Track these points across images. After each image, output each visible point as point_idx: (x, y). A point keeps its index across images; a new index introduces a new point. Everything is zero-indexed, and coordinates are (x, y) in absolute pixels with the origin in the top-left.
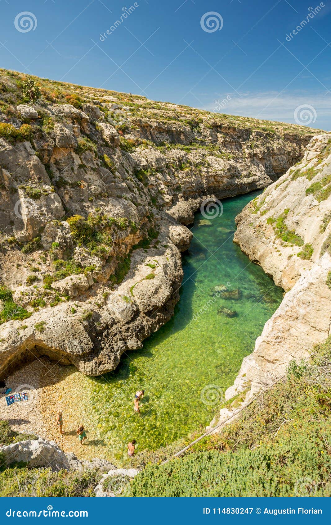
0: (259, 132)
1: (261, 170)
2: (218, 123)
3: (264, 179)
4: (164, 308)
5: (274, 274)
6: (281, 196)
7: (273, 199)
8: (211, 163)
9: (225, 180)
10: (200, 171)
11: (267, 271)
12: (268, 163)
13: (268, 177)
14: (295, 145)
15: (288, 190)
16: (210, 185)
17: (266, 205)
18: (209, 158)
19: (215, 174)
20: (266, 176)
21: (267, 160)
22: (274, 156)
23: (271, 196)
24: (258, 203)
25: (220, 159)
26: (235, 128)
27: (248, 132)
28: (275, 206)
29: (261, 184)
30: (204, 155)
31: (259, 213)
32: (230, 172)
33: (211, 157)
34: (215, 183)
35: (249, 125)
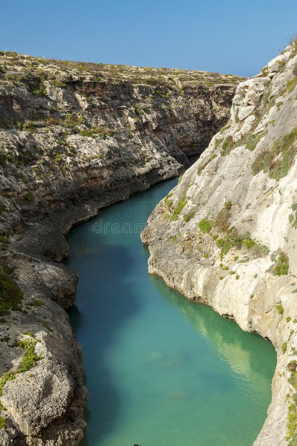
0: (144, 87)
1: (160, 149)
2: (73, 76)
3: (169, 164)
4: (67, 418)
5: (234, 312)
6: (212, 184)
7: (199, 190)
8: (75, 146)
9: (105, 173)
10: (61, 162)
11: (222, 311)
12: (168, 137)
13: (174, 159)
14: (202, 101)
15: (222, 171)
16: (83, 185)
17: (190, 202)
18: (71, 139)
19: (87, 164)
20: (170, 157)
21: (165, 131)
22: (175, 125)
23: (195, 186)
24: (174, 202)
25: (90, 139)
26: (104, 83)
27: (125, 88)
28: (207, 202)
29: (165, 173)
30: (60, 134)
31: (181, 217)
32: (110, 158)
33: (73, 137)
34: (90, 181)
35: (125, 76)
